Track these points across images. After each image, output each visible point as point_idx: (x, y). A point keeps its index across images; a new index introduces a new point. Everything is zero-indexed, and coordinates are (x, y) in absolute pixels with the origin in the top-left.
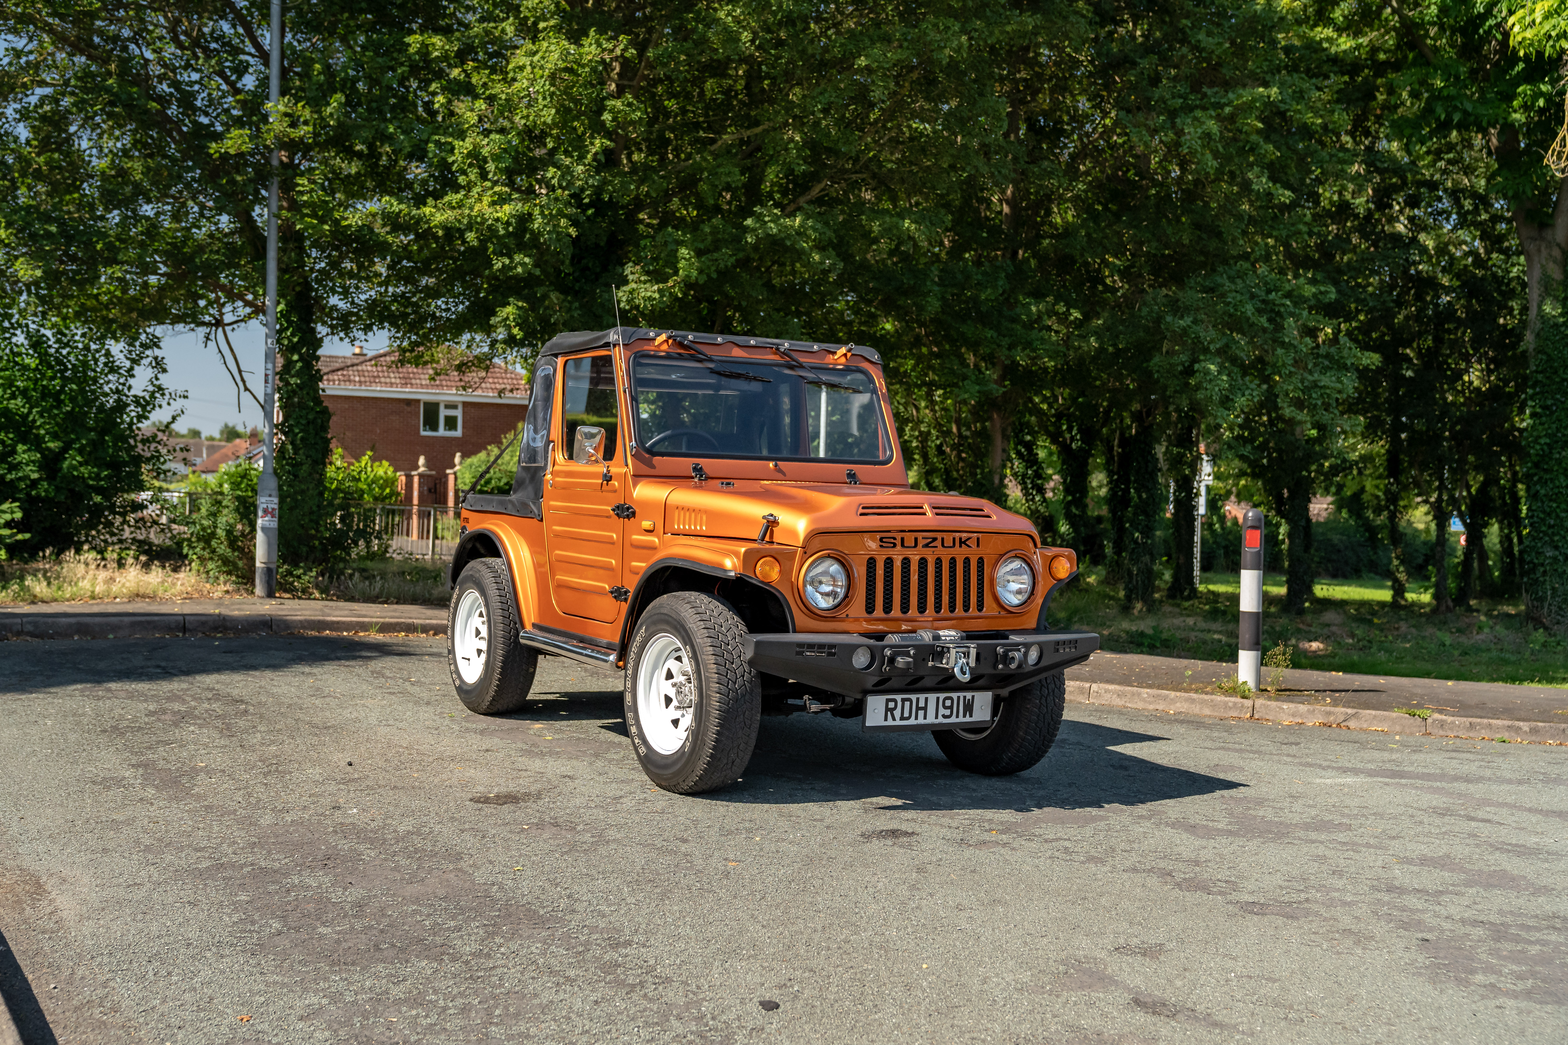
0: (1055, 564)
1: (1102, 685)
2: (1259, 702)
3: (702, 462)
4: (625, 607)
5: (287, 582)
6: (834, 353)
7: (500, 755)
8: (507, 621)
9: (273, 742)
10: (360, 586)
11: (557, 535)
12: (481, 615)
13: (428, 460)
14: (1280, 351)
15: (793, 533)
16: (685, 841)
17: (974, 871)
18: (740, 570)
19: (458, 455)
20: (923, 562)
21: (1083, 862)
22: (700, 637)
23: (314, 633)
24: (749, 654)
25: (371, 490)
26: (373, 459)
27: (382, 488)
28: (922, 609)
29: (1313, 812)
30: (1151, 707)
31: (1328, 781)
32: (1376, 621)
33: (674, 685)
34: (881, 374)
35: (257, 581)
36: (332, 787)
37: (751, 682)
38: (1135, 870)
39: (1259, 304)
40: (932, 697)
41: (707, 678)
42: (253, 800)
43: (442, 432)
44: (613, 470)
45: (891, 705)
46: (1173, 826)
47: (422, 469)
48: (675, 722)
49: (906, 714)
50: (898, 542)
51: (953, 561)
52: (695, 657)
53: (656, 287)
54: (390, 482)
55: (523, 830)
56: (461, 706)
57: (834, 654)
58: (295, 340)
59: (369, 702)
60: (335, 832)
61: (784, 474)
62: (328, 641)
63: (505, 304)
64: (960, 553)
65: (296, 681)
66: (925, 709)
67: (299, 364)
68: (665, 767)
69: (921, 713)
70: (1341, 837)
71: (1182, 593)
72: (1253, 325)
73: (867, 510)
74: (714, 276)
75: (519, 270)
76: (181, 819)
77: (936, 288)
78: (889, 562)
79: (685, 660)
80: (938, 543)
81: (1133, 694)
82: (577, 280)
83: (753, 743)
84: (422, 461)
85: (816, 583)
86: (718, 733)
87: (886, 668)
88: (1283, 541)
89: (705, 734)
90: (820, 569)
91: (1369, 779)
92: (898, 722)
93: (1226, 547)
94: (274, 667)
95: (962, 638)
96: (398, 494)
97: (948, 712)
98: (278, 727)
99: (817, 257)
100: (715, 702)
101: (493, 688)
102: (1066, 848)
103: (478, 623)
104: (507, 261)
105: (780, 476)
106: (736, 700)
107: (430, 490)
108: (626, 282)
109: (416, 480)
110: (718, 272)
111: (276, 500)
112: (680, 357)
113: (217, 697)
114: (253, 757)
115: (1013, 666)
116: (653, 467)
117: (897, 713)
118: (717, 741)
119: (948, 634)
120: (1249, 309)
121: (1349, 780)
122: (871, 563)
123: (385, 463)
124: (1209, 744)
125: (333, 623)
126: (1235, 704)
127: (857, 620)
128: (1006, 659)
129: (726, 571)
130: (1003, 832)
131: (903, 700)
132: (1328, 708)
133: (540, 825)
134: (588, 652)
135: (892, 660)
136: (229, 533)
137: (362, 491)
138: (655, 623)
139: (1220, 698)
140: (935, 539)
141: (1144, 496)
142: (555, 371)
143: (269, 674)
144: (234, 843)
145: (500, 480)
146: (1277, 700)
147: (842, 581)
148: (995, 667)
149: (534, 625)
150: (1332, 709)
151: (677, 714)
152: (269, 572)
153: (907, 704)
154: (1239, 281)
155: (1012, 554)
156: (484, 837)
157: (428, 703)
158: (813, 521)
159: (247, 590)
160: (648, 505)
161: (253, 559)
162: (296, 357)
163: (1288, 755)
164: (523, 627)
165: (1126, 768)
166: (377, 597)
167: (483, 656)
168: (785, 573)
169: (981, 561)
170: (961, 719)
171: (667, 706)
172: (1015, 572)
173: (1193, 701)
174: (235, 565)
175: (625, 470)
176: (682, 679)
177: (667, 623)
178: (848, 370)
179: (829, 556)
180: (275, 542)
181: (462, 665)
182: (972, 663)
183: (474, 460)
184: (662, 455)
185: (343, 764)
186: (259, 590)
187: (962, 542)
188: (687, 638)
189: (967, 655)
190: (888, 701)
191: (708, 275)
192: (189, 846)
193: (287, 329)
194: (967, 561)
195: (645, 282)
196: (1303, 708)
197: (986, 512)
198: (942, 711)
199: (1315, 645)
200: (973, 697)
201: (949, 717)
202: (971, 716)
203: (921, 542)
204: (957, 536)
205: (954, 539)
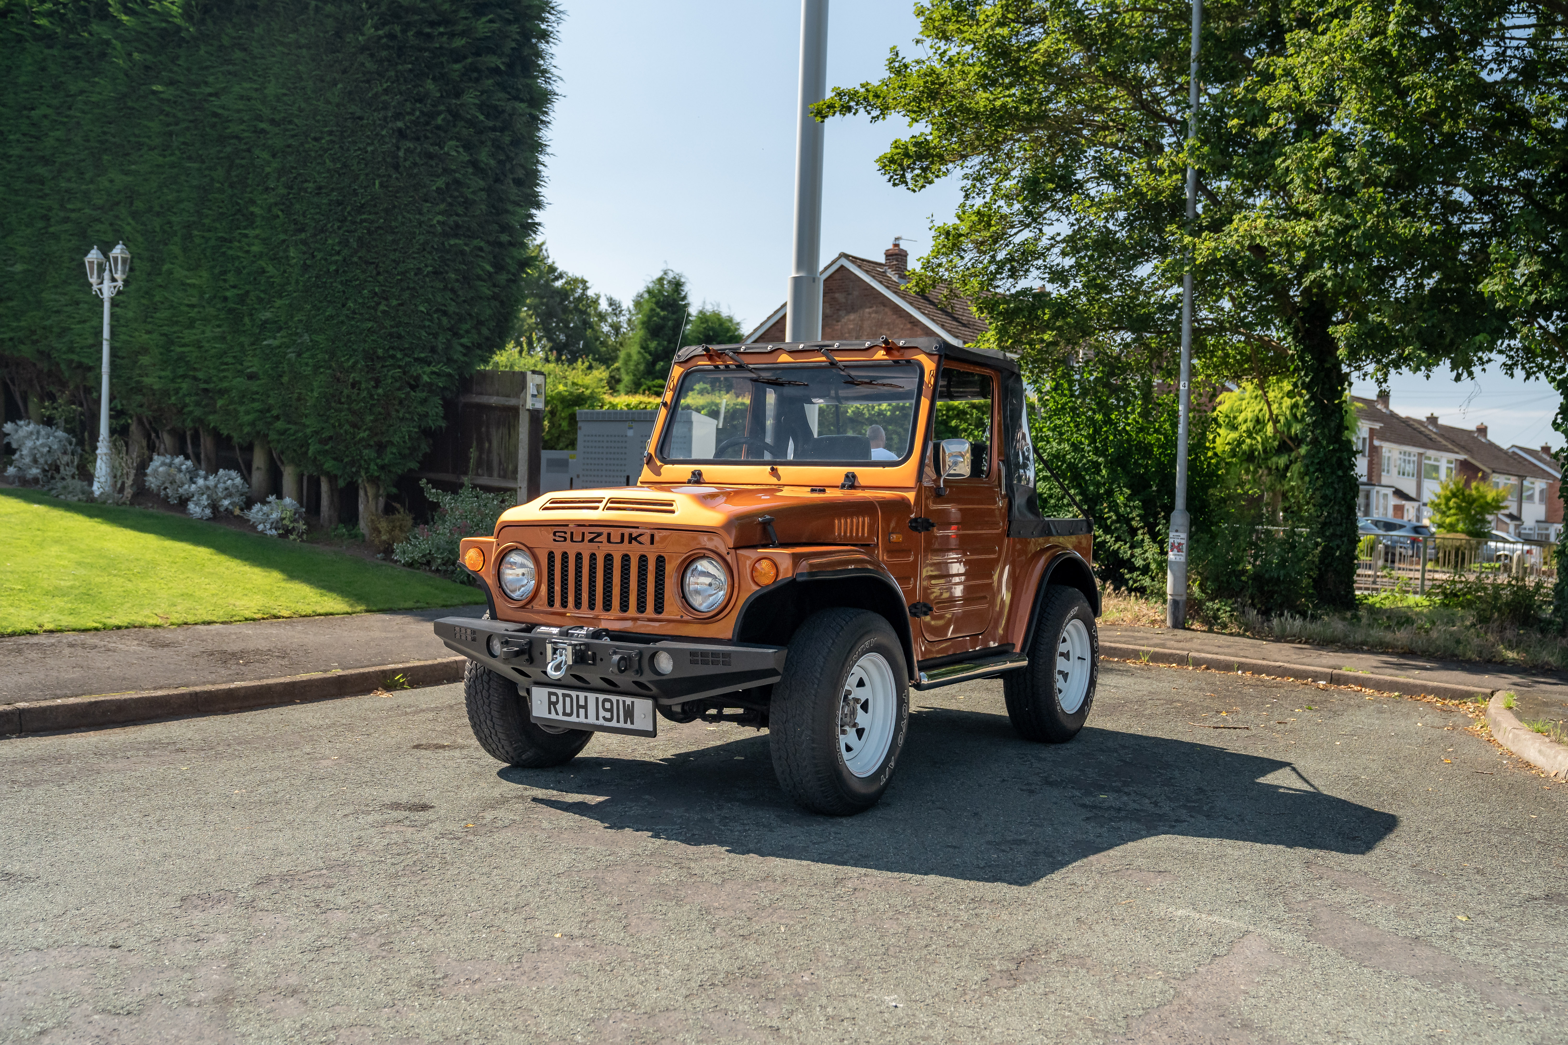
0: (758, 567)
3: (704, 468)
20: (594, 558)
28: (593, 605)
35: (1168, 611)
40: (592, 697)
45: (554, 699)
49: (568, 710)
50: (568, 536)
51: (627, 558)
57: (475, 639)
64: (632, 551)
66: (585, 707)
69: (582, 711)
78: (565, 557)
80: (603, 538)
90: (512, 560)
92: (561, 717)
97: (608, 715)
112: (727, 368)
117: (560, 707)
122: (552, 557)
131: (564, 696)
140: (599, 535)
153: (568, 700)
168: (487, 563)
169: (660, 561)
170: (622, 725)
179: (517, 548)
180: (1181, 574)
187: (632, 539)
190: (550, 694)
194: (642, 560)
198: (602, 713)
200: (633, 703)
201: (610, 720)
202: (632, 723)
203: (588, 537)
204: (627, 531)
205: (623, 535)
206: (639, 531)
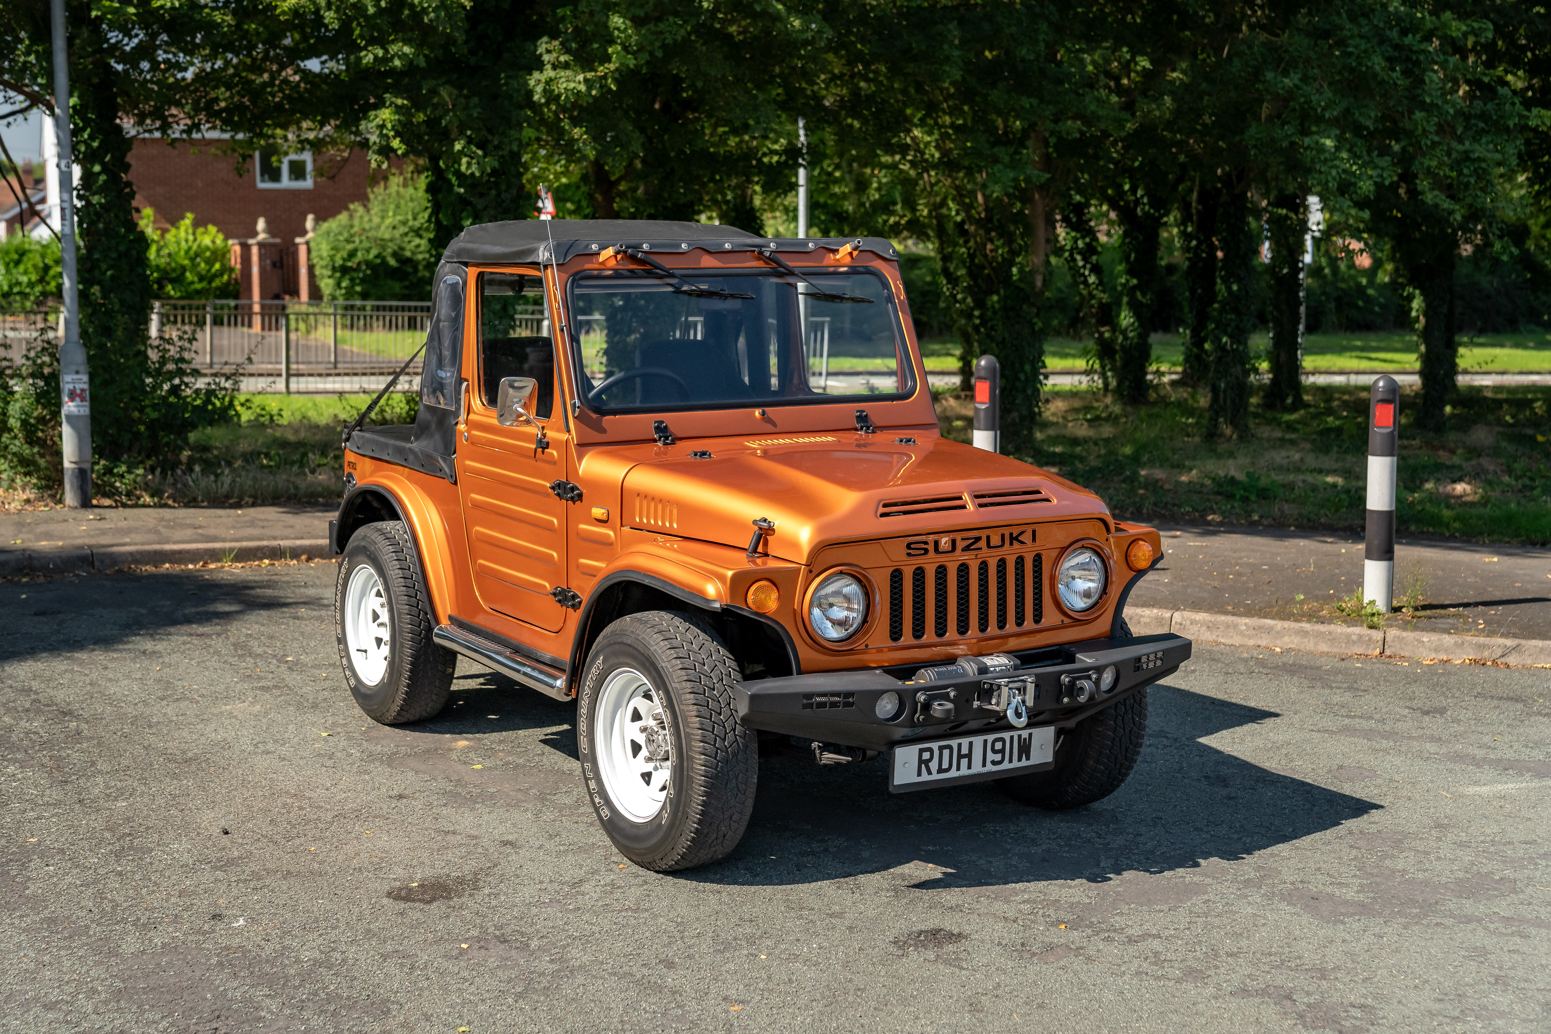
0: (1134, 551)
1: (1188, 614)
2: (1392, 633)
3: (668, 418)
4: (575, 619)
5: (105, 484)
6: (835, 251)
7: (418, 804)
8: (415, 611)
9: (121, 793)
10: (203, 483)
11: (477, 505)
12: (379, 594)
13: (268, 223)
14: (1419, 115)
15: (794, 545)
16: (670, 965)
17: (1041, 1006)
18: (726, 601)
19: (310, 218)
20: (963, 569)
21: (1178, 981)
22: (677, 679)
23: (150, 569)
24: (743, 709)
25: (195, 266)
26: (196, 224)
27: (210, 262)
28: (963, 628)
29: (1467, 857)
30: (1251, 642)
31: (1484, 790)
32: (1540, 438)
33: (644, 730)
34: (898, 274)
35: (67, 486)
36: (206, 876)
37: (744, 737)
38: (1244, 992)
39: (1391, 52)
40: (978, 741)
41: (688, 735)
42: (107, 906)
43: (286, 182)
44: (551, 434)
45: (926, 756)
46: (1288, 898)
47: (262, 236)
48: (647, 777)
49: (945, 765)
50: (931, 547)
51: (1002, 563)
52: (670, 705)
53: (581, 77)
54: (220, 255)
55: (462, 952)
56: (358, 711)
57: (852, 705)
58: (95, 144)
59: (238, 707)
60: (220, 964)
61: (774, 424)
62: (170, 580)
63: (380, 104)
64: (1010, 553)
65: (136, 667)
66: (969, 756)
67: (103, 178)
68: (636, 838)
69: (964, 762)
70: (1503, 907)
71: (1283, 399)
72: (1382, 83)
73: (889, 508)
74: (659, 54)
75: (397, 63)
76: (19, 946)
77: (956, 53)
78: (919, 573)
79: (656, 698)
80: (982, 543)
81: (1228, 626)
82: (472, 53)
83: (748, 811)
84: (261, 224)
85: (826, 606)
86: (704, 804)
87: (919, 717)
88: (1417, 319)
89: (687, 805)
90: (830, 589)
91: (1535, 784)
92: (936, 776)
93: (1338, 300)
94: (106, 642)
95: (1016, 668)
96: (232, 270)
97: (998, 757)
98: (125, 763)
99: (797, 23)
100: (699, 765)
101: (401, 696)
102: (1156, 954)
103: (375, 603)
104: (380, 53)
105: (769, 428)
106: (726, 761)
107: (274, 265)
108: (539, 65)
109: (255, 250)
110: (664, 46)
111: (85, 378)
112: (633, 274)
113: (37, 708)
114: (97, 822)
115: (1082, 699)
116: (603, 431)
117: (934, 765)
118: (703, 813)
119: (997, 662)
120: (1378, 62)
121: (1510, 787)
122: (896, 576)
123: (212, 229)
124: (1327, 722)
125: (174, 552)
126: (1360, 636)
127: (879, 650)
128: (1073, 690)
129: (708, 601)
130: (1073, 926)
131: (941, 749)
132: (1482, 640)
133: (481, 942)
134: (528, 670)
135: (927, 707)
136: (24, 423)
137: (184, 269)
138: (615, 654)
139: (1339, 629)
140: (978, 539)
141: (1235, 287)
142: (465, 283)
143: (100, 656)
144: (94, 991)
145: (368, 251)
146: (1416, 628)
147: (858, 606)
148: (1059, 700)
149: (450, 618)
150: (1487, 640)
151: (649, 767)
152: (82, 474)
153: (946, 752)
154: (1363, 21)
155: (1080, 544)
156: (412, 968)
157: (315, 706)
158: (820, 530)
159: (53, 497)
160: (600, 487)
161: (59, 454)
162: (97, 168)
163: (1433, 739)
164: (438, 622)
165: (1223, 781)
166: (227, 497)
167: (385, 650)
168: (785, 599)
169: (1038, 559)
170: (1016, 764)
171: (635, 756)
172: (1082, 567)
173: (1305, 634)
174: (34, 463)
175: (565, 436)
176: (652, 723)
177: (633, 657)
178: (854, 271)
179: (841, 572)
180: (86, 432)
181: (357, 659)
182: (1030, 702)
183: (332, 224)
184: (615, 412)
185: (216, 831)
186: (70, 497)
187: (1013, 539)
188: (660, 680)
189: (1022, 690)
190: (921, 751)
191: (651, 53)
192: (36, 999)
193: (83, 129)
194: (1020, 561)
195: (566, 66)
196: (1448, 640)
197: (1044, 494)
198: (991, 756)
199: (1460, 488)
200: (1030, 735)
201: (1000, 762)
202: (1028, 759)
203: (960, 545)
204: (1007, 532)
205: (1003, 536)
206: (1022, 528)
